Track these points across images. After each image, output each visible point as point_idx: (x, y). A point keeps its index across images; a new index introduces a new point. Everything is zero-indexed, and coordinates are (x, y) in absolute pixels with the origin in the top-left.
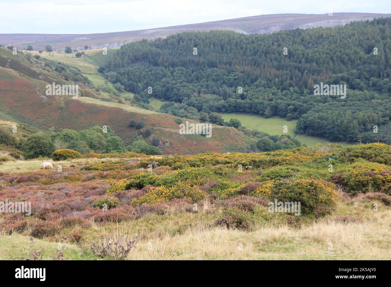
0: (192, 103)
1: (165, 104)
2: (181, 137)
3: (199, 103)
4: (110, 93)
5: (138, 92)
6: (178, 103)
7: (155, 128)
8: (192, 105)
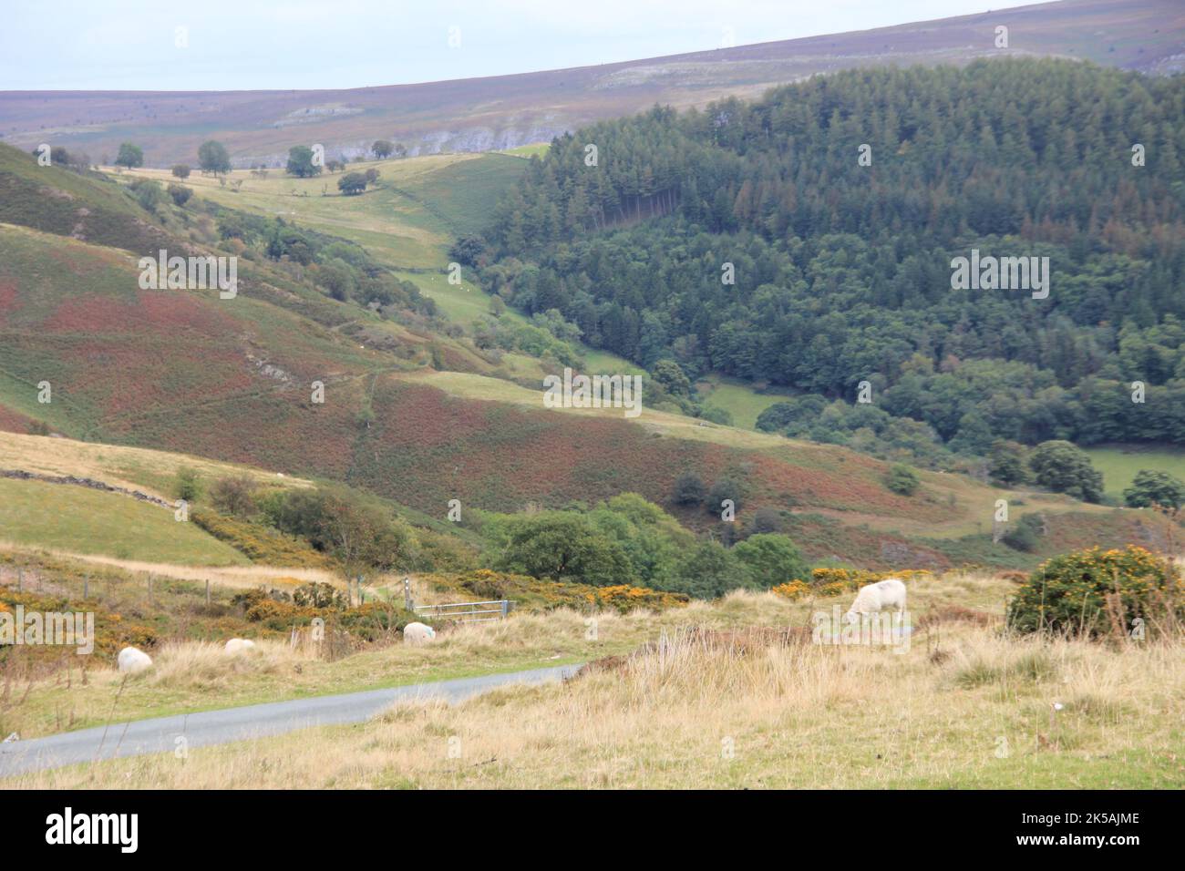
0: (909, 400)
1: (778, 408)
2: (921, 554)
3: (941, 401)
4: (538, 355)
5: (645, 350)
6: (840, 402)
7: (795, 512)
8: (907, 410)
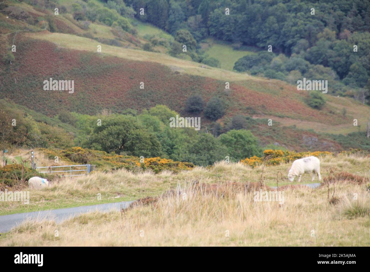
0: (321, 55)
1: (247, 58)
2: (325, 142)
3: (339, 55)
4: (110, 25)
5: (172, 23)
6: (282, 55)
7: (254, 118)
8: (320, 61)
